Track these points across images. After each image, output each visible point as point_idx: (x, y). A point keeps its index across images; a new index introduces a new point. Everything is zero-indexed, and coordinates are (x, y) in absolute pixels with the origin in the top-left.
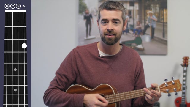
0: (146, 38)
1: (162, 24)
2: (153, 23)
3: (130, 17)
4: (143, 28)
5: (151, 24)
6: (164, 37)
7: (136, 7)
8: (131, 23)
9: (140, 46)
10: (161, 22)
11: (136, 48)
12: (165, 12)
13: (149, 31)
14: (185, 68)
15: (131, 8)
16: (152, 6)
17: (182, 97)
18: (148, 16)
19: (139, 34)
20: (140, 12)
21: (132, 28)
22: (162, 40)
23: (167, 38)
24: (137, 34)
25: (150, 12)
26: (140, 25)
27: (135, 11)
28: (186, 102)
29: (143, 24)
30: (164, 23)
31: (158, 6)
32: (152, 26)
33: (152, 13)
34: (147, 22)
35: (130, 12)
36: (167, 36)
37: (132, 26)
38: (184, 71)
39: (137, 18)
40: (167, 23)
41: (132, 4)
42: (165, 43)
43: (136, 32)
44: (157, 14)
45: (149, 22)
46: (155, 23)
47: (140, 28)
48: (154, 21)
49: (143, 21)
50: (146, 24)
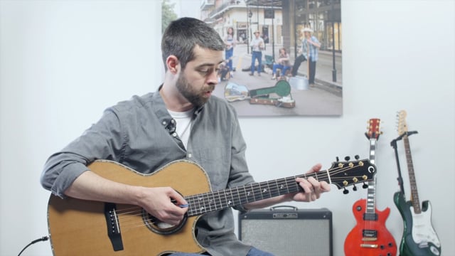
0: (299, 83)
1: (331, 53)
2: (313, 51)
4: (292, 63)
6: (334, 80)
7: (278, 20)
8: (267, 52)
9: (285, 99)
10: (330, 50)
11: (280, 102)
12: (336, 31)
13: (304, 68)
14: (373, 142)
15: (268, 22)
16: (310, 17)
17: (369, 200)
18: (303, 38)
19: (284, 74)
20: (285, 27)
21: (270, 63)
22: (332, 86)
23: (341, 83)
24: (281, 74)
25: (307, 29)
27: (275, 29)
28: (376, 210)
29: (293, 54)
30: (334, 51)
31: (321, 17)
32: (310, 58)
33: (310, 31)
34: (300, 50)
35: (265, 31)
36: (341, 78)
37: (271, 58)
38: (372, 148)
39: (279, 44)
40: (340, 52)
41: (269, 14)
42: (338, 91)
44: (320, 35)
46: (317, 51)
47: (286, 62)
48: (315, 47)
49: (292, 48)
50: (298, 55)
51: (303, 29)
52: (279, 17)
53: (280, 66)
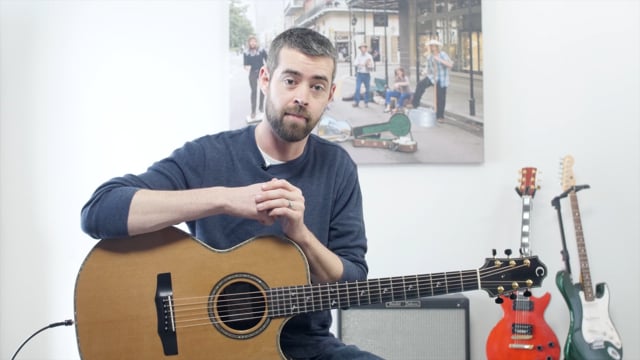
0: (422, 118)
1: (468, 75)
2: (442, 73)
3: (377, 59)
5: (437, 78)
6: (473, 113)
7: (393, 29)
8: (378, 74)
9: (403, 141)
10: (466, 72)
11: (395, 145)
12: (475, 44)
13: (429, 97)
14: (527, 200)
15: (380, 31)
16: (439, 24)
18: (428, 54)
19: (402, 105)
20: (403, 39)
21: (382, 90)
22: (469, 122)
23: (482, 117)
24: (397, 105)
25: (434, 42)
26: (404, 81)
27: (389, 41)
29: (414, 77)
30: (472, 72)
31: (454, 24)
33: (439, 44)
34: (424, 71)
35: (375, 44)
36: (482, 110)
37: (383, 83)
38: (526, 208)
39: (395, 64)
40: (480, 73)
41: (381, 20)
42: (478, 129)
43: (392, 99)
44: (452, 49)
45: (431, 72)
47: (405, 88)
48: (445, 67)
49: (414, 68)
50: (421, 78)
51: (428, 42)
52: (394, 25)
53: (396, 94)
